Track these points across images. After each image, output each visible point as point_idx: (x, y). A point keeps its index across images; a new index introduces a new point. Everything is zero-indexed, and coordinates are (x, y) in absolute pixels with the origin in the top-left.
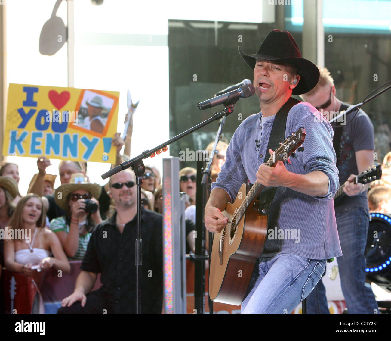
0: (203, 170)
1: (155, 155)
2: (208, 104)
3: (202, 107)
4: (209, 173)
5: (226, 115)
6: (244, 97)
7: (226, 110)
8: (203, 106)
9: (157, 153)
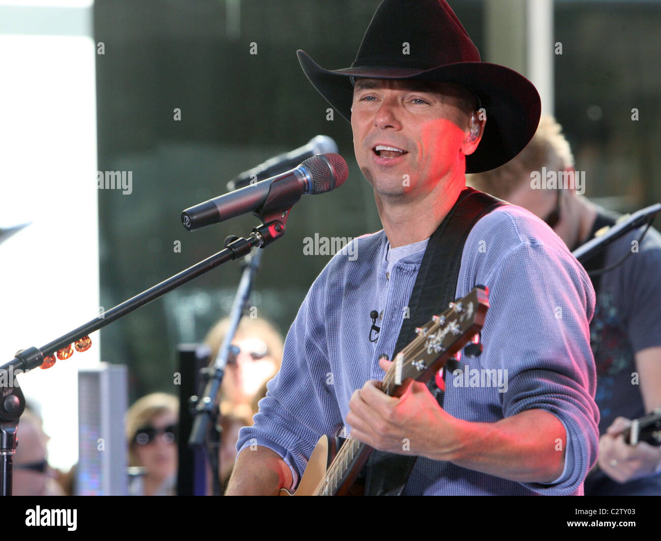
0: (196, 403)
1: (54, 361)
2: (212, 211)
3: (191, 222)
4: (213, 414)
5: (262, 243)
6: (314, 192)
7: (261, 231)
8: (195, 217)
9: (61, 358)
